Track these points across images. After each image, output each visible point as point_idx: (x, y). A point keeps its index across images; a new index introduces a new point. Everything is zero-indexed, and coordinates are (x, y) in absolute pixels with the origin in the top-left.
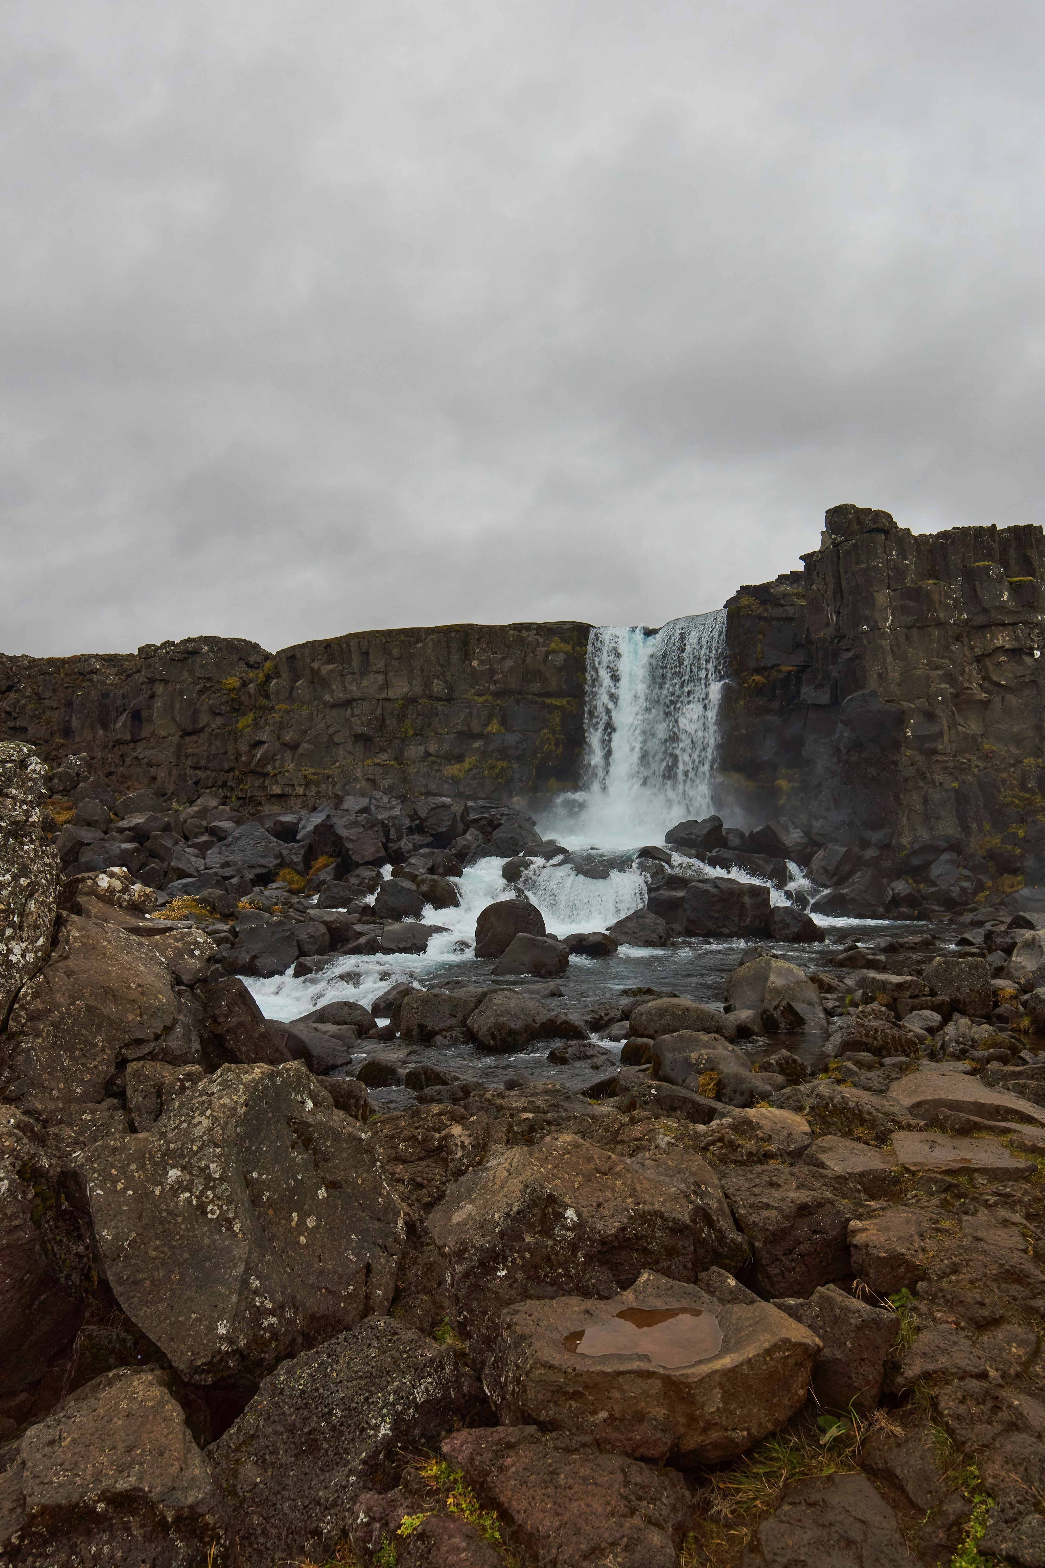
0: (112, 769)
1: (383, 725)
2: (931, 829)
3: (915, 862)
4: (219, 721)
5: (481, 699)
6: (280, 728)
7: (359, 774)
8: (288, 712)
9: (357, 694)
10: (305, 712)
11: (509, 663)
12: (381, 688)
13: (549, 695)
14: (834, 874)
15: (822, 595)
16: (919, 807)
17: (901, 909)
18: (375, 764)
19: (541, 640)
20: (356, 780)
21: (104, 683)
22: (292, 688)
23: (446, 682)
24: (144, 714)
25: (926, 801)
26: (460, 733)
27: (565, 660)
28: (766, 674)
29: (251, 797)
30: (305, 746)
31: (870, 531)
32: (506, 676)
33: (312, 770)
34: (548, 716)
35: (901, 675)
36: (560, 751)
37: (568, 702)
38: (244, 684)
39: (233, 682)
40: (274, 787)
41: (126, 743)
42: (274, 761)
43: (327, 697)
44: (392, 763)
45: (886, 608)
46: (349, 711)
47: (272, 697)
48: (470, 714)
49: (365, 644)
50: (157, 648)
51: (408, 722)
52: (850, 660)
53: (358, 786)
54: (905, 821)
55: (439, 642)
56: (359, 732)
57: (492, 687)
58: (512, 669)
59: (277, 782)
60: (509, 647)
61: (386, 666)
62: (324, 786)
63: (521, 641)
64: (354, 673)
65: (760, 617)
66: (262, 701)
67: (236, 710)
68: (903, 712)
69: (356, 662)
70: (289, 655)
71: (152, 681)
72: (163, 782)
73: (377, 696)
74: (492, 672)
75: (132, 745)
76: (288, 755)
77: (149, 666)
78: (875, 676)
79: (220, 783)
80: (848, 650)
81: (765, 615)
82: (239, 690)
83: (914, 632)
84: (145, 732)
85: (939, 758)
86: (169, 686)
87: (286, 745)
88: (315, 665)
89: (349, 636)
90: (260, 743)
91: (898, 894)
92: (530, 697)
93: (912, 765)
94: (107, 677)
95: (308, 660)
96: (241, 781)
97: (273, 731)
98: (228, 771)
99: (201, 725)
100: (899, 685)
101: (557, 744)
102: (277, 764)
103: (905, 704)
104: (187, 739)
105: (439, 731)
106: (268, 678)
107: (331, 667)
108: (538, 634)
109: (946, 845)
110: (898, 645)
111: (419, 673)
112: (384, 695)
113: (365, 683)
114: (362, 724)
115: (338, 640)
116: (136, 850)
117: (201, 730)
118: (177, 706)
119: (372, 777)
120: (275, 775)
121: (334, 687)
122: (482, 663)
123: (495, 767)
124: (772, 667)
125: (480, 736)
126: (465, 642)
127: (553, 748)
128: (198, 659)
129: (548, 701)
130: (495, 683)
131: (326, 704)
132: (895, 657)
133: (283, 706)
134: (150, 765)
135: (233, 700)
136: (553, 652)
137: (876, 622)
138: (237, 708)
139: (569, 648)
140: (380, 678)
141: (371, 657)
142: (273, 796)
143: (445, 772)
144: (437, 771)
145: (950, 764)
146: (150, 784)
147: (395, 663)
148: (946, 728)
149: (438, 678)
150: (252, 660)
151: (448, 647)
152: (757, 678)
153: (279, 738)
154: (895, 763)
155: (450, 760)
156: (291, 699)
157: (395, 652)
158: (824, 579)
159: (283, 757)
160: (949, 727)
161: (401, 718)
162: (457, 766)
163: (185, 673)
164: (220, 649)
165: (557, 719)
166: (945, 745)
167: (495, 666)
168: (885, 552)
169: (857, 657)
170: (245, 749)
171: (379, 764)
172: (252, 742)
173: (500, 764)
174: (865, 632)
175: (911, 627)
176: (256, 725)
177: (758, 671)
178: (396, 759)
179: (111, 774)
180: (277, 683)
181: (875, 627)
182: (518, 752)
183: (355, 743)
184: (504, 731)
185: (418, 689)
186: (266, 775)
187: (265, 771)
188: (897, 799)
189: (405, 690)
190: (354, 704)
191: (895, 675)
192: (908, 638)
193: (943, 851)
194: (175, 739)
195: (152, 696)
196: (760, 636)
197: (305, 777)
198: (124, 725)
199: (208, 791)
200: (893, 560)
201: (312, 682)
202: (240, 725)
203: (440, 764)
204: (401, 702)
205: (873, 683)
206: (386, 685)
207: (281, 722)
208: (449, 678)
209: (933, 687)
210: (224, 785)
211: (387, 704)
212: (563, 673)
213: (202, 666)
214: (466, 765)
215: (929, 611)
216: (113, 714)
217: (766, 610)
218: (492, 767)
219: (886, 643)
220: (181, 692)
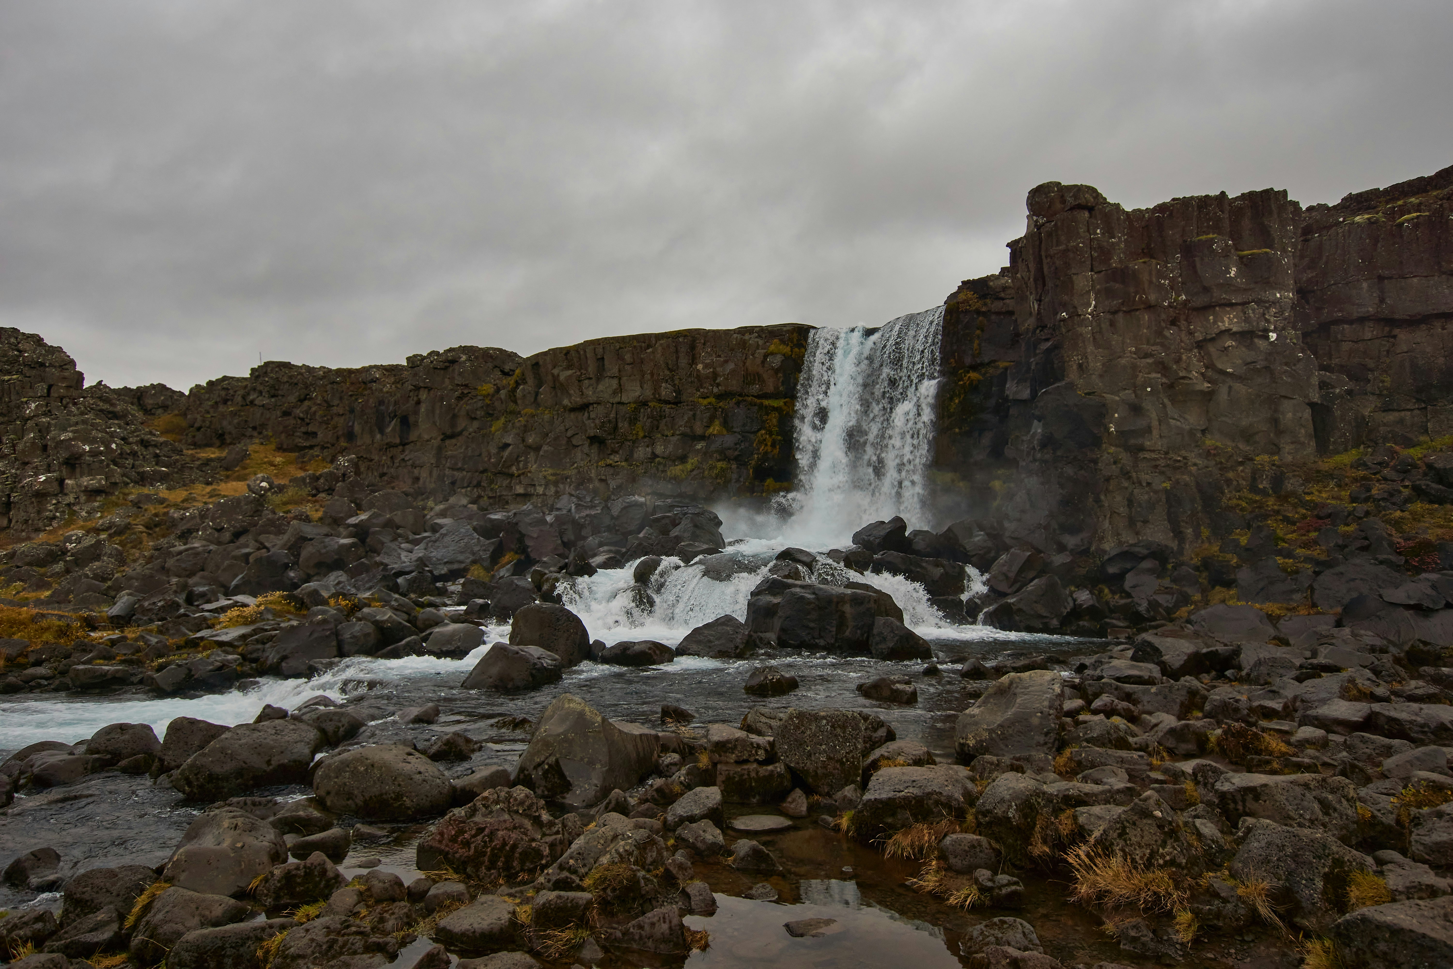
0: (385, 470)
1: (616, 428)
2: (1137, 533)
3: (1112, 570)
4: (476, 424)
5: (705, 402)
6: (525, 431)
7: (593, 475)
8: (533, 416)
9: (591, 399)
10: (547, 417)
11: (731, 366)
12: (615, 393)
13: (766, 396)
14: (1015, 581)
15: (1026, 283)
16: (1123, 510)
17: (1081, 623)
18: (607, 465)
19: (761, 342)
20: (590, 480)
21: (381, 390)
22: (537, 394)
23: (674, 385)
24: (412, 419)
25: (1130, 502)
26: (684, 435)
27: (783, 361)
28: (983, 371)
29: (500, 496)
30: (545, 448)
31: (1072, 209)
32: (727, 379)
33: (550, 471)
34: (765, 417)
35: (1103, 365)
36: (776, 451)
37: (785, 403)
38: (498, 390)
39: (487, 388)
40: (518, 487)
41: (396, 446)
42: (519, 462)
43: (566, 402)
44: (623, 464)
45: (1088, 292)
46: (586, 414)
47: (519, 402)
48: (694, 415)
49: (600, 351)
50: (423, 358)
51: (639, 425)
52: (1049, 351)
53: (591, 486)
54: (1106, 524)
55: (668, 346)
56: (592, 434)
57: (715, 390)
58: (733, 372)
59: (520, 482)
60: (732, 350)
61: (620, 371)
62: (561, 486)
63: (743, 344)
64: (590, 378)
65: (978, 312)
66: (512, 406)
67: (491, 415)
68: (1104, 405)
69: (592, 368)
70: (534, 362)
71: (417, 388)
72: (424, 482)
73: (611, 401)
74: (715, 375)
75: (401, 447)
76: (532, 456)
77: (415, 375)
78: (1075, 367)
79: (475, 482)
80: (1047, 340)
81: (984, 309)
82: (493, 396)
83: (1120, 318)
84: (413, 436)
85: (1147, 455)
86: (432, 392)
87: (529, 447)
88: (556, 372)
89: (587, 343)
90: (507, 445)
91: (1081, 605)
92: (750, 399)
93: (1115, 463)
94: (384, 386)
95: (550, 367)
96: (491, 482)
97: (518, 434)
98: (483, 472)
99: (459, 429)
100: (1101, 376)
101: (773, 445)
102: (521, 465)
103: (1108, 396)
104: (447, 442)
105: (666, 433)
106: (517, 384)
107: (570, 372)
108: (759, 336)
109: (1145, 552)
110: (1100, 332)
111: (649, 377)
112: (617, 399)
113: (601, 387)
114: (596, 427)
115: (577, 348)
116: (353, 545)
117: (460, 433)
118: (437, 412)
119: (603, 477)
120: (519, 476)
121: (572, 392)
122: (706, 366)
123: (715, 467)
124: (989, 364)
125: (702, 438)
126: (693, 347)
127: (769, 449)
128: (456, 366)
129: (766, 402)
130: (718, 385)
131: (565, 407)
132: (1097, 345)
133: (529, 410)
134: (414, 466)
135: (488, 405)
136: (772, 354)
137: (1075, 307)
138: (491, 414)
139: (787, 349)
140: (614, 383)
141: (606, 362)
142: (519, 495)
143: (669, 473)
144: (663, 471)
145: (1162, 463)
146: (413, 483)
147: (628, 367)
148: (1155, 423)
149: (667, 381)
150: (507, 368)
151: (677, 352)
152: (973, 375)
153: (523, 441)
154: (1095, 462)
155: (674, 461)
156: (536, 403)
157: (628, 357)
158: (1027, 265)
159: (527, 458)
160: (1160, 421)
161: (633, 421)
162: (680, 467)
163: (447, 381)
164: (476, 358)
165: (775, 421)
166: (1154, 441)
167: (718, 369)
168: (1088, 231)
169: (1056, 347)
170: (494, 451)
171: (610, 465)
172: (501, 445)
173: (720, 464)
174: (1064, 320)
175: (1115, 313)
176: (505, 429)
177: (974, 368)
178: (626, 460)
179: (383, 475)
180: (524, 389)
181: (1074, 314)
182: (737, 453)
183: (591, 444)
184: (725, 432)
185: (648, 393)
186: (512, 476)
187: (511, 471)
188: (1098, 501)
189: (637, 394)
190: (591, 408)
191: (1096, 364)
192: (1112, 324)
193: (1144, 558)
194: (436, 443)
195: (418, 402)
196: (978, 332)
197: (545, 477)
198: (394, 430)
199: (463, 490)
200: (1097, 239)
201: (554, 388)
202: (493, 429)
203: (665, 466)
204: (633, 406)
205: (1073, 375)
206: (620, 389)
207: (525, 426)
208: (677, 382)
209: (1141, 378)
210: (478, 485)
211: (621, 407)
212: (780, 375)
213: (460, 374)
214: (689, 466)
215: (1136, 293)
216: (388, 419)
217: (985, 304)
218: (712, 468)
219: (1086, 331)
220: (442, 399)
